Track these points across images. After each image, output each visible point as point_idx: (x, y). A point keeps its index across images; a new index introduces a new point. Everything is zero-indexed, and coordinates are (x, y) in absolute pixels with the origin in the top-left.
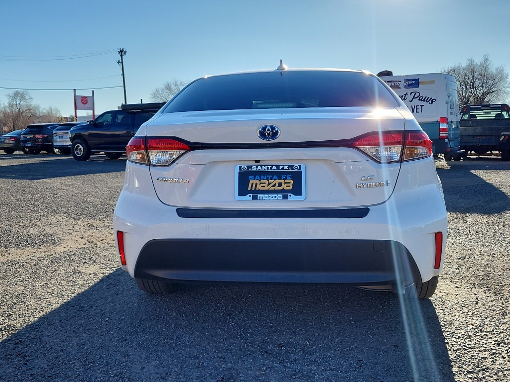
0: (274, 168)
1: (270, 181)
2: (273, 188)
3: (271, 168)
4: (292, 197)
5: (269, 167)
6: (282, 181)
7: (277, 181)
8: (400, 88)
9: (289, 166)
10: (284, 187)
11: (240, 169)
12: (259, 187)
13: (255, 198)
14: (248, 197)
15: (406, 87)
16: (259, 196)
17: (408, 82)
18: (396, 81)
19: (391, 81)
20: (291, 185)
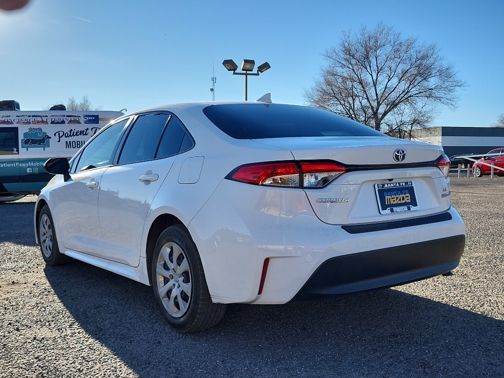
0: (398, 185)
1: (397, 196)
2: (400, 202)
3: (396, 185)
4: (413, 208)
5: (395, 184)
6: (403, 195)
7: (401, 196)
8: (80, 123)
9: (406, 183)
10: (406, 200)
11: (378, 188)
12: (392, 202)
13: (392, 211)
14: (388, 211)
15: (86, 123)
16: (395, 209)
17: (87, 118)
18: (76, 116)
19: (70, 116)
20: (409, 198)
